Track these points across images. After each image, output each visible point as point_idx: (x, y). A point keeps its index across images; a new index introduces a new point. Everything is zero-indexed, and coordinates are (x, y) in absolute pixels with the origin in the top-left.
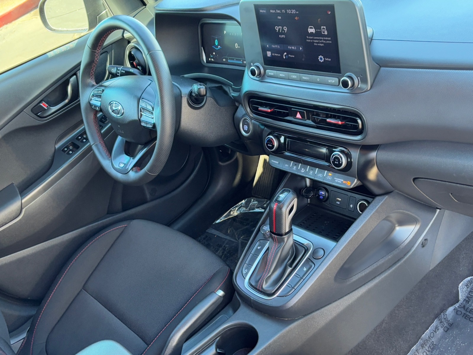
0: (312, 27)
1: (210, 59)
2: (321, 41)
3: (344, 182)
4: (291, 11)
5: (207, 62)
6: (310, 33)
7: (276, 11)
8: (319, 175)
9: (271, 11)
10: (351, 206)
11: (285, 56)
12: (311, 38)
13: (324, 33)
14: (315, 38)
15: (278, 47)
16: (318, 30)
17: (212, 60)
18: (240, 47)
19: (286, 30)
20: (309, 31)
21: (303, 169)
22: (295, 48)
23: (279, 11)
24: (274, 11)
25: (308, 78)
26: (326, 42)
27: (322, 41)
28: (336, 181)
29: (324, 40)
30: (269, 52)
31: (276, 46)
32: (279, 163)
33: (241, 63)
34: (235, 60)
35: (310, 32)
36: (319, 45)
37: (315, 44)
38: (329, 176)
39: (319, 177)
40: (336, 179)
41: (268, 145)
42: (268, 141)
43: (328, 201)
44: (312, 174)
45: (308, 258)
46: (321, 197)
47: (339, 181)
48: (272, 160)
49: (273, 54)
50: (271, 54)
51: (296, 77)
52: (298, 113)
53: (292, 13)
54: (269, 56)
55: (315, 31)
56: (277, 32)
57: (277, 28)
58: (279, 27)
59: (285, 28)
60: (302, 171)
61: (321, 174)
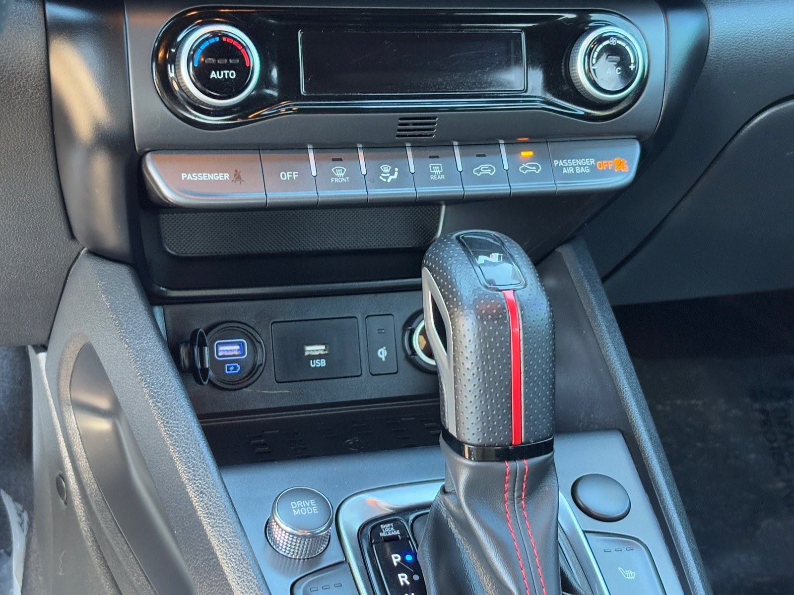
3: (602, 166)
8: (479, 171)
10: (382, 353)
21: (386, 169)
28: (564, 171)
38: (525, 161)
39: (486, 179)
40: (561, 164)
41: (213, 75)
42: (208, 52)
43: (268, 375)
44: (443, 177)
45: (585, 532)
46: (230, 370)
47: (578, 170)
48: (184, 176)
60: (387, 178)
61: (487, 166)
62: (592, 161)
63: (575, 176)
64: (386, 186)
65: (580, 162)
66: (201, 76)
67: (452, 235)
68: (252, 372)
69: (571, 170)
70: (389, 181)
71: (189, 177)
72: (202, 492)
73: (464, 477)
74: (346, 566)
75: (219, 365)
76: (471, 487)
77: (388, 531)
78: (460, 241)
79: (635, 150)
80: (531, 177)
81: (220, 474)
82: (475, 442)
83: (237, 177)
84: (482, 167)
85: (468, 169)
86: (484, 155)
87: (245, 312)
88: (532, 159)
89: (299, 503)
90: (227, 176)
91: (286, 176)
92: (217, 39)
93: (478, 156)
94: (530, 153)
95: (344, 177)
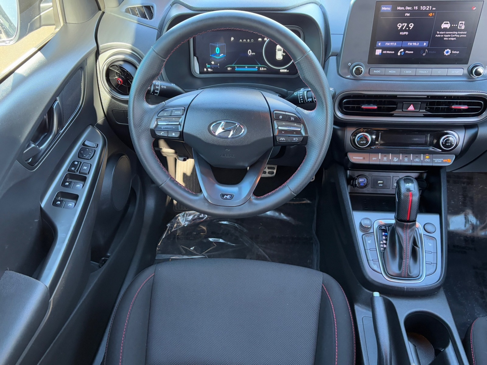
1: (205, 70)
2: (453, 36)
3: (445, 160)
4: (426, 8)
5: (201, 73)
6: (442, 28)
7: (405, 8)
8: (415, 160)
9: (399, 8)
11: (401, 52)
12: (443, 33)
13: (461, 28)
14: (448, 33)
16: (454, 25)
17: (209, 70)
18: (254, 54)
19: (412, 27)
20: (442, 26)
21: (395, 158)
22: (417, 44)
23: (409, 8)
24: (403, 8)
25: (426, 72)
26: (460, 36)
27: (455, 35)
28: (435, 161)
29: (458, 34)
30: (376, 52)
31: (391, 44)
32: (364, 158)
33: (256, 71)
34: (246, 67)
35: (444, 28)
36: (449, 39)
37: (445, 39)
38: (427, 158)
39: (417, 162)
40: (435, 159)
41: (361, 142)
42: (361, 138)
43: (369, 186)
44: (407, 161)
45: (424, 235)
46: (362, 184)
47: (439, 161)
48: (354, 157)
49: (384, 52)
50: (381, 52)
51: (411, 72)
52: (412, 105)
53: (427, 9)
54: (378, 54)
55: (449, 27)
56: (399, 29)
57: (400, 25)
58: (403, 24)
59: (411, 25)
62: (442, 159)
63: (438, 163)
64: (394, 162)
65: (439, 160)
66: (359, 142)
68: (365, 186)
69: (437, 161)
74: (373, 233)
75: (359, 183)
77: (383, 228)
79: (454, 157)
80: (427, 162)
84: (416, 159)
85: (413, 159)
86: (417, 157)
88: (429, 158)
89: (366, 221)
90: (362, 158)
91: (374, 159)
92: (363, 136)
95: (387, 159)
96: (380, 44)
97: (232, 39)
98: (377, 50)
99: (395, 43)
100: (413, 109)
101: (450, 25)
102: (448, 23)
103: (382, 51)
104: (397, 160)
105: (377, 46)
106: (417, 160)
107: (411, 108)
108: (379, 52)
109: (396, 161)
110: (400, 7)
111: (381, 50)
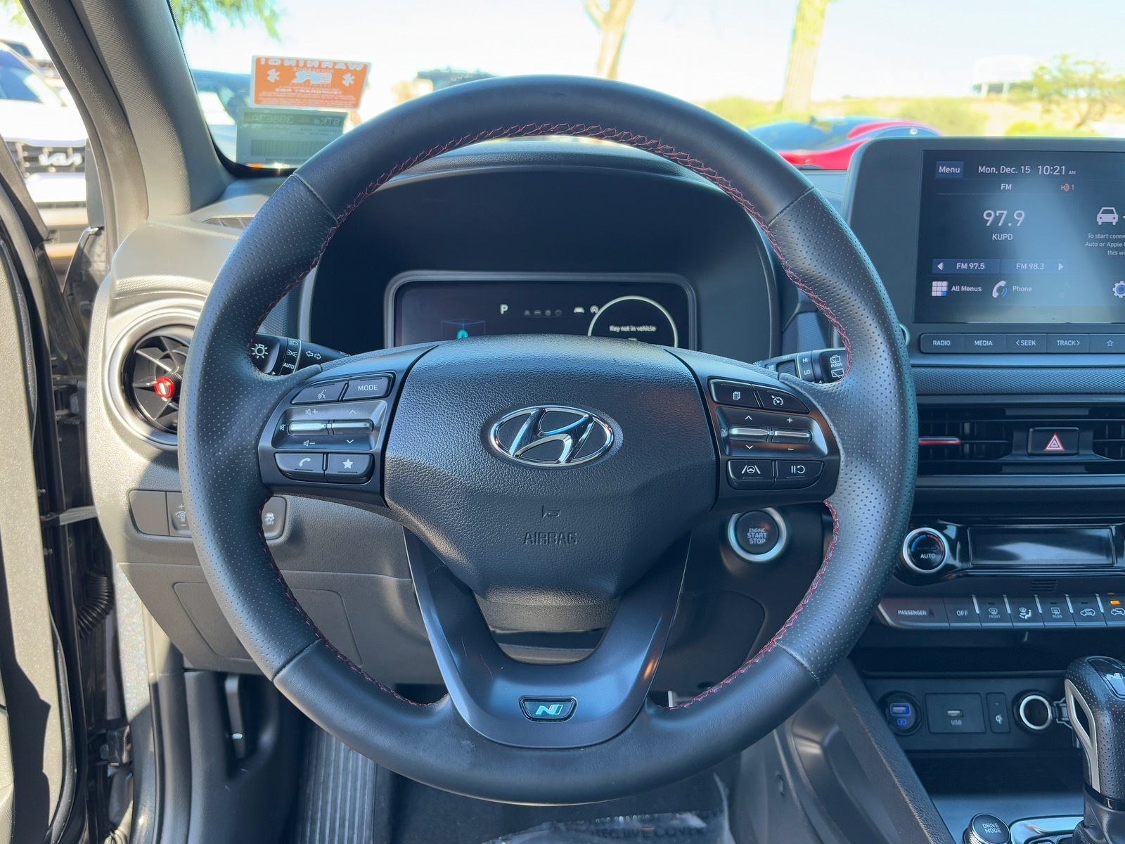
0: (1113, 208)
4: (1051, 170)
6: (1100, 224)
7: (998, 170)
8: (1084, 613)
9: (982, 170)
10: (999, 719)
11: (1000, 289)
12: (1103, 237)
14: (1115, 237)
15: (979, 266)
19: (1021, 219)
20: (1098, 220)
21: (1023, 610)
22: (1040, 266)
23: (1009, 169)
24: (994, 169)
25: (1076, 343)
30: (934, 289)
31: (972, 265)
32: (932, 614)
35: (1102, 223)
36: (1121, 253)
37: (1110, 253)
38: (1114, 606)
39: (1089, 619)
41: (922, 556)
42: (919, 545)
44: (1061, 616)
46: (901, 722)
48: (899, 612)
49: (954, 289)
50: (945, 289)
51: (1033, 343)
52: (1055, 437)
53: (1055, 174)
54: (939, 294)
55: (1116, 220)
56: (988, 225)
57: (989, 215)
58: (998, 213)
59: (1019, 215)
60: (1024, 616)
61: (1089, 610)
64: (1024, 621)
66: (915, 556)
67: (1084, 659)
70: (1026, 618)
71: (903, 613)
72: (921, 810)
73: (1106, 820)
75: (893, 719)
76: (1112, 826)
78: (1090, 663)
80: (1120, 618)
81: (931, 799)
82: (1115, 797)
83: (931, 613)
84: (1086, 610)
85: (1077, 611)
86: (1086, 603)
87: (909, 686)
88: (1119, 606)
89: (988, 825)
90: (925, 613)
91: (960, 613)
92: (924, 536)
93: (1083, 603)
94: (1117, 602)
95: (997, 614)
96: (941, 266)
97: (504, 308)
98: (934, 283)
99: (982, 265)
100: (1061, 448)
101: (1117, 216)
102: (1111, 212)
103: (950, 287)
104: (1030, 615)
105: (934, 272)
106: (1088, 612)
107: (1055, 445)
108: (939, 289)
109: (1028, 618)
110: (984, 167)
111: (945, 283)
